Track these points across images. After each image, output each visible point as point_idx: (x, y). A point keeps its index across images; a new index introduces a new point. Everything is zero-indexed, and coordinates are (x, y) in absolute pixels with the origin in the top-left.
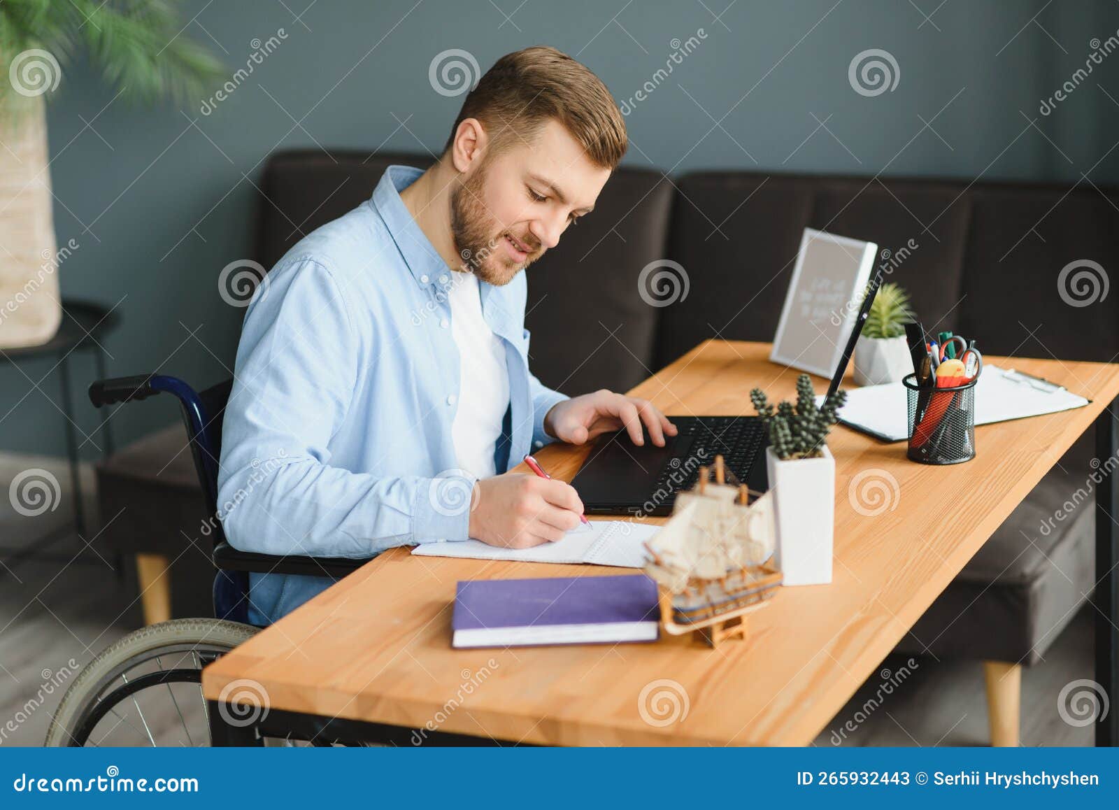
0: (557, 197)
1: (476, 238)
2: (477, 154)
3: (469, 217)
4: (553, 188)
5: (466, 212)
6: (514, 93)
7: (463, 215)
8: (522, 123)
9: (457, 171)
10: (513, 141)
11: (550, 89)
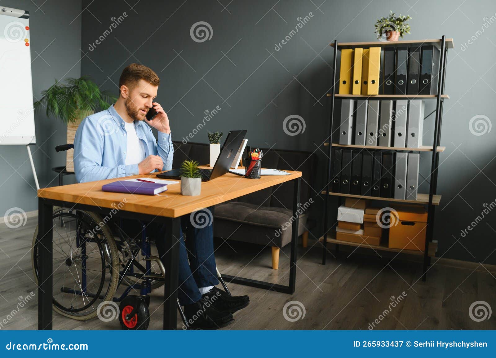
0: (149, 96)
1: (134, 112)
2: (127, 93)
3: (131, 107)
4: (147, 95)
5: (130, 106)
6: (131, 76)
7: (129, 107)
8: (135, 82)
9: (124, 98)
10: (134, 88)
11: (138, 73)
